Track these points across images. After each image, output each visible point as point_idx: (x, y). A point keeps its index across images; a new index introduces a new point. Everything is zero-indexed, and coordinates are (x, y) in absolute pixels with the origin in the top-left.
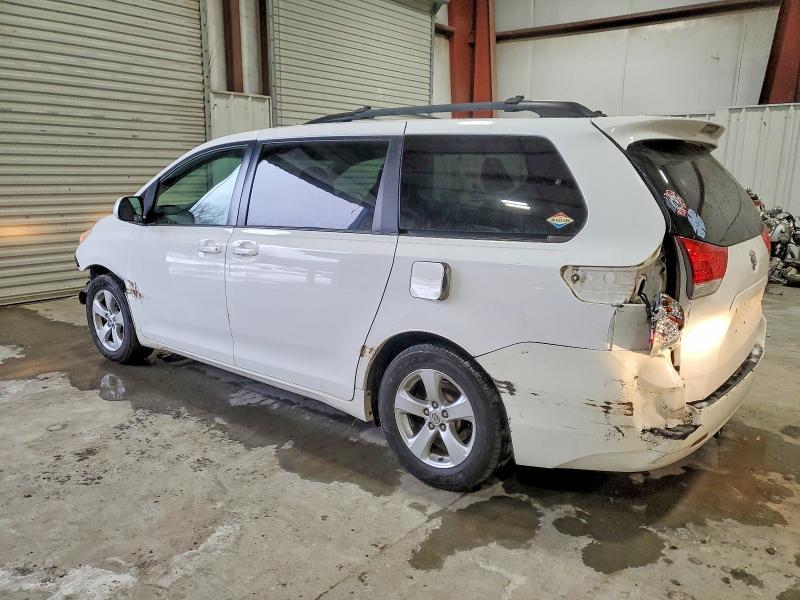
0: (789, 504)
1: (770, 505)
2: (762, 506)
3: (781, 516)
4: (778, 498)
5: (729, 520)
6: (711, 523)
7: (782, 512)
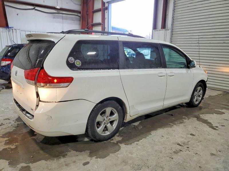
0: (3, 142)
1: (7, 139)
2: (9, 138)
3: (2, 138)
4: (7, 141)
5: (12, 131)
6: (14, 129)
7: (3, 139)
